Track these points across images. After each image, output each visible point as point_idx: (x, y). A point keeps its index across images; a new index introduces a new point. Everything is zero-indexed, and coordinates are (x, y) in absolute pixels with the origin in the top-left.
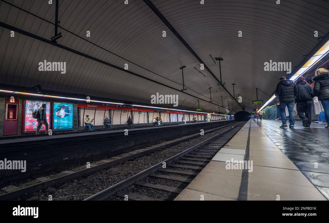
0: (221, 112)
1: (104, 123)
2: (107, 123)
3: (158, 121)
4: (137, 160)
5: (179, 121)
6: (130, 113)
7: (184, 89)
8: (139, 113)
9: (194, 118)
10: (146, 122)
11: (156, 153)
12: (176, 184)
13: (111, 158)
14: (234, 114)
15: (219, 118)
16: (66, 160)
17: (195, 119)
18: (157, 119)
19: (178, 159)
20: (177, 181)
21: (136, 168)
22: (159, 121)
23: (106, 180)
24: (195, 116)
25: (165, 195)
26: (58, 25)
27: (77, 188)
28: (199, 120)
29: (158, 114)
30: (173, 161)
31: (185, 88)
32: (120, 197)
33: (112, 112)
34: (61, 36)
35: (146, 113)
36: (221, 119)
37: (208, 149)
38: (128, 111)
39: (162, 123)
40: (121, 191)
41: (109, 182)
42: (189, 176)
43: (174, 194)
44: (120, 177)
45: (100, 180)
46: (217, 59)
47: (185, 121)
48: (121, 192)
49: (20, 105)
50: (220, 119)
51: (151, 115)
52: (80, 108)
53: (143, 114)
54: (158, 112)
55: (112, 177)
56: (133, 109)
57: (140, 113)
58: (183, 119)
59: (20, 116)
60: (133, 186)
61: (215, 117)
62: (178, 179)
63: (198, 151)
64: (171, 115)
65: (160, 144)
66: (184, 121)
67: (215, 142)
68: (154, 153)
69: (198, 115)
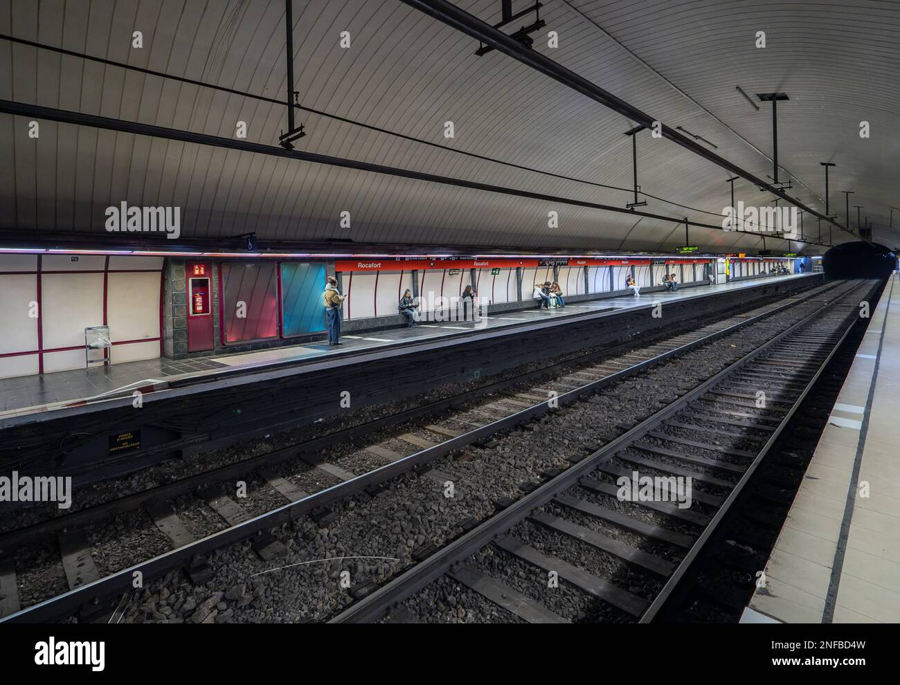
0: (770, 251)
1: (401, 309)
2: (407, 310)
3: (548, 294)
4: (493, 448)
5: (615, 289)
6: (467, 274)
7: (636, 203)
8: (492, 274)
9: (667, 276)
10: (513, 298)
11: (546, 423)
12: (605, 564)
13: (424, 429)
14: (824, 253)
15: (762, 270)
16: (320, 422)
17: (670, 280)
18: (546, 288)
19: (613, 458)
20: (609, 553)
21: (493, 481)
22: (553, 295)
23: (421, 515)
24: (670, 267)
25: (576, 599)
26: (295, 103)
27: (359, 529)
28: (686, 281)
29: (551, 270)
30: (598, 466)
31: (641, 198)
32: (461, 584)
33: (420, 275)
34: (303, 134)
35: (514, 272)
36: (767, 272)
37: (711, 424)
38: (461, 270)
39: (561, 298)
40: (461, 563)
41: (430, 521)
42: (644, 539)
43: (601, 604)
44: (454, 508)
45: (409, 514)
46: (763, 97)
47: (636, 287)
48: (462, 569)
49: (215, 277)
50: (764, 272)
51: (528, 274)
52: (341, 272)
53: (504, 273)
54: (550, 265)
55: (435, 508)
56: (476, 264)
57: (495, 274)
58: (629, 280)
59: (216, 303)
60: (490, 551)
61: (744, 265)
62: (612, 548)
63: (675, 430)
64: (592, 271)
65: (555, 380)
66: (633, 289)
67: (738, 392)
68: (538, 420)
69: (681, 265)
